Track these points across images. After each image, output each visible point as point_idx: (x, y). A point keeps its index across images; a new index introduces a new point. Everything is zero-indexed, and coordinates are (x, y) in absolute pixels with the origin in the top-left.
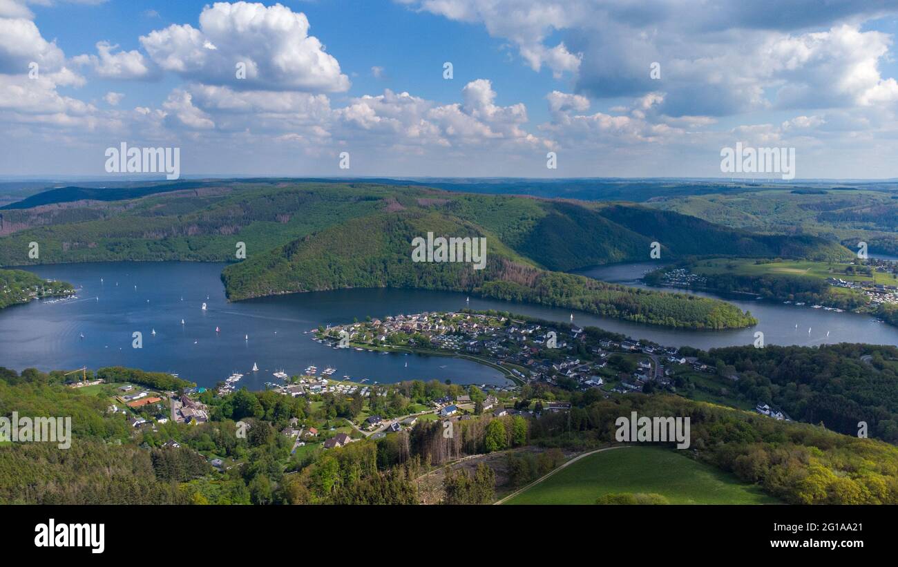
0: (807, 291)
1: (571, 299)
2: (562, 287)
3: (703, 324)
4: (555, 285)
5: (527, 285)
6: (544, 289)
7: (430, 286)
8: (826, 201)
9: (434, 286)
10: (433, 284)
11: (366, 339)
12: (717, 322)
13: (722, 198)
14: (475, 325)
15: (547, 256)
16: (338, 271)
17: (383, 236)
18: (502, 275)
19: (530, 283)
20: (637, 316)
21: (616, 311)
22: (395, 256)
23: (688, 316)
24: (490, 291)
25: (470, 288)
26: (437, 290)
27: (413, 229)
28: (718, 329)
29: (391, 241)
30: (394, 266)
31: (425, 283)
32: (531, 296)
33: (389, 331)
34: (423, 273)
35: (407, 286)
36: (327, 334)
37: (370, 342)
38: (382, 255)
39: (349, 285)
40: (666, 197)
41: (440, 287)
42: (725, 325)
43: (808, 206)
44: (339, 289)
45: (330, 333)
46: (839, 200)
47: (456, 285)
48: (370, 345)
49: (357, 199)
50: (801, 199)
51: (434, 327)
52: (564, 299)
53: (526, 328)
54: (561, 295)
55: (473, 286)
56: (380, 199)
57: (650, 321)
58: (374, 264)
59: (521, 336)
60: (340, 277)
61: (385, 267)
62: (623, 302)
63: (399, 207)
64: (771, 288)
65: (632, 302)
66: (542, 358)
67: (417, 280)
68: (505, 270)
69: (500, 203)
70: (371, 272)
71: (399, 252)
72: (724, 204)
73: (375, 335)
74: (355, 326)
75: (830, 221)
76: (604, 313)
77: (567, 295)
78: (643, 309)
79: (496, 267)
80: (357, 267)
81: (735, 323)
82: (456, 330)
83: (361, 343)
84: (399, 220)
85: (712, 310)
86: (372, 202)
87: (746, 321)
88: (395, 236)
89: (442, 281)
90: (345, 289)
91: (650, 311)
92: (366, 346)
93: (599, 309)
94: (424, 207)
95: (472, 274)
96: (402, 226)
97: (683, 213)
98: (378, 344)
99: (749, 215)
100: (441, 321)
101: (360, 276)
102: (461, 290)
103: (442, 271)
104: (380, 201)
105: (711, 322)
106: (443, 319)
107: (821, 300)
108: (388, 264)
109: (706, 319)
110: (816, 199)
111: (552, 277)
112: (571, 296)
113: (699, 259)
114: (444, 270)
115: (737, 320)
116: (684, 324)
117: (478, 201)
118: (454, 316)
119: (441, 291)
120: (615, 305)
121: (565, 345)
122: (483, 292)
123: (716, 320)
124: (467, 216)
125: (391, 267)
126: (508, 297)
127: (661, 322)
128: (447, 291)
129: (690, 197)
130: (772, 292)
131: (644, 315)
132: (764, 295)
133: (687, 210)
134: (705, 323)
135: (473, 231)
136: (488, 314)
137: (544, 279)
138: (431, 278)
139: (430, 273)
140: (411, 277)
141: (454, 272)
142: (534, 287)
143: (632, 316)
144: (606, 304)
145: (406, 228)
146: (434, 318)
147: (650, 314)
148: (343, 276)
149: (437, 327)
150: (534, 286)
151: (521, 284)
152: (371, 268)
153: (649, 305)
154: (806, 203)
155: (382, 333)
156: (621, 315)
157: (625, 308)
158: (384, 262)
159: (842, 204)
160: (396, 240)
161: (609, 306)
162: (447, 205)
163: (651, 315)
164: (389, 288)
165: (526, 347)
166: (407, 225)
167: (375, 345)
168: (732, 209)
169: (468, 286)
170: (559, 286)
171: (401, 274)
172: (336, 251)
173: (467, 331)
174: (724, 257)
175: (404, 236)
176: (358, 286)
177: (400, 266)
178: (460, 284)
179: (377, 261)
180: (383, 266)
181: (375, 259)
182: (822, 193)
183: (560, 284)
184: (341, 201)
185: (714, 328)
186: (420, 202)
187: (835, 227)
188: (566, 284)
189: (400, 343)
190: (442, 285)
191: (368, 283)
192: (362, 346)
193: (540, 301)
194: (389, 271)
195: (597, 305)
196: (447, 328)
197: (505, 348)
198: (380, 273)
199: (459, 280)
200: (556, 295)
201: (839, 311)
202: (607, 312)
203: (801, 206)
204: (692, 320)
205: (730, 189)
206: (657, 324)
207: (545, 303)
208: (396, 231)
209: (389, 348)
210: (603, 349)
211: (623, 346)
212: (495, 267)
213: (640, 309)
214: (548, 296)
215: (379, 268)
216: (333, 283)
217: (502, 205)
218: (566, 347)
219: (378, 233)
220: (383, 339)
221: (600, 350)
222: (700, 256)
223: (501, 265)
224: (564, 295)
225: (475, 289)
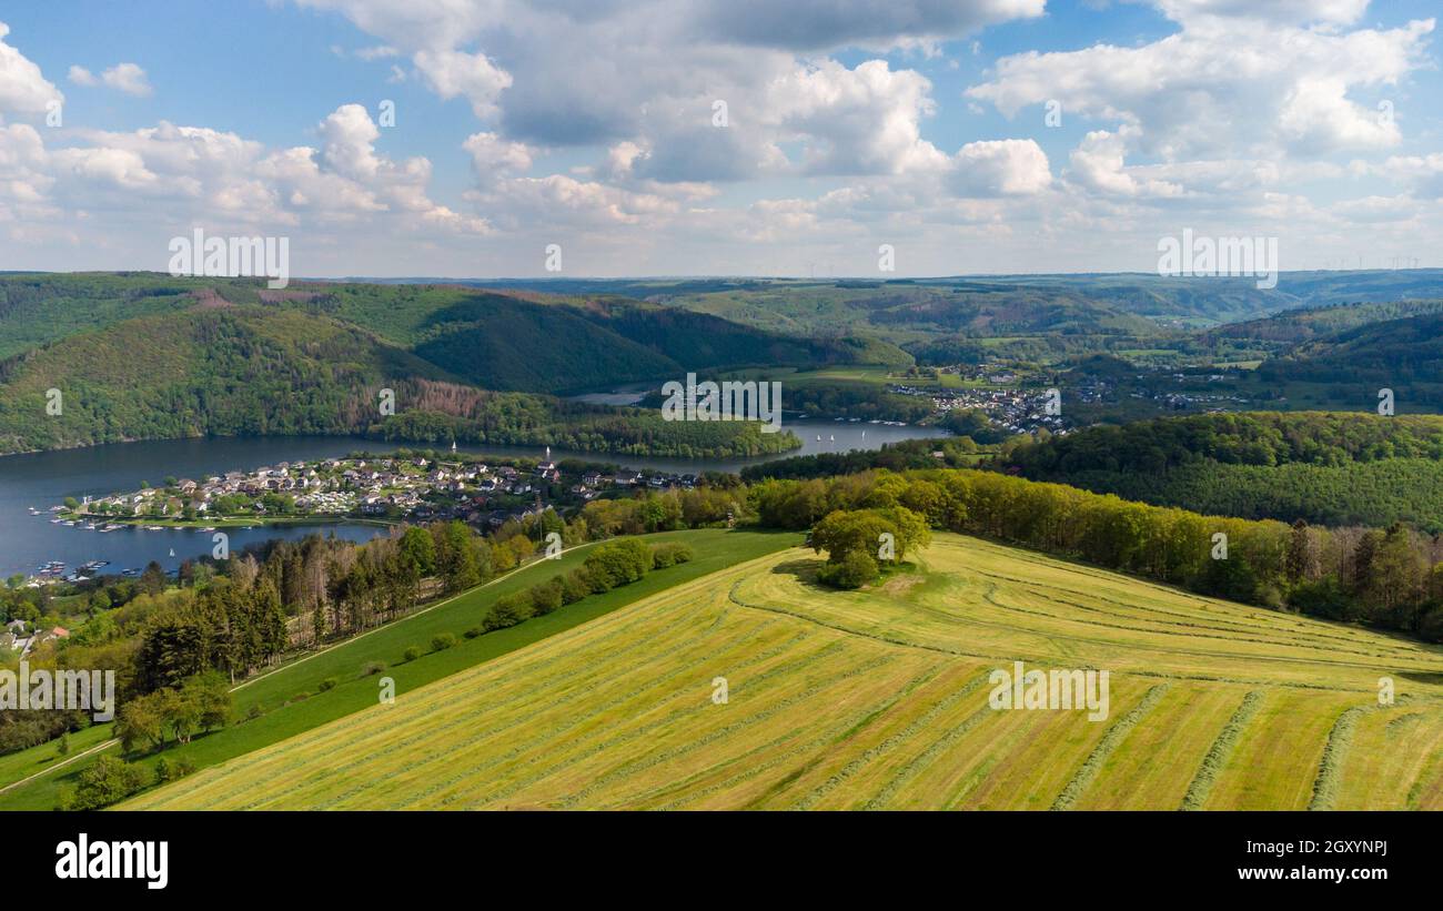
0: (862, 402)
1: (535, 430)
2: (520, 414)
3: (730, 450)
4: (508, 412)
5: (462, 414)
6: (491, 418)
7: (291, 428)
8: (879, 297)
9: (297, 428)
10: (295, 425)
11: (170, 511)
12: (750, 445)
13: (748, 295)
14: (375, 475)
15: (493, 376)
16: (104, 411)
17: (194, 348)
18: (418, 404)
19: (468, 410)
20: (637, 446)
21: (604, 443)
22: (219, 381)
23: (709, 440)
24: (399, 428)
25: (363, 428)
26: (303, 436)
27: (252, 334)
28: (751, 456)
29: (210, 357)
30: (219, 399)
31: (280, 424)
32: (469, 431)
33: (214, 495)
34: (275, 409)
35: (247, 431)
36: (85, 511)
37: (178, 514)
38: (193, 381)
39: (128, 436)
40: (669, 296)
41: (309, 429)
42: (760, 449)
43: (857, 303)
44: (107, 442)
45: (91, 508)
46: (894, 295)
47: (337, 423)
48: (177, 520)
49: (137, 293)
50: (849, 295)
51: (301, 482)
52: (524, 432)
53: (462, 471)
54: (519, 427)
55: (368, 423)
56: (182, 291)
57: (655, 452)
58: (179, 396)
59: (456, 483)
60: (109, 422)
61: (202, 403)
62: (614, 428)
63: (221, 303)
64: (818, 401)
65: (628, 426)
66: (492, 510)
67: (265, 421)
68: (423, 395)
69: (408, 297)
70: (173, 411)
71: (226, 375)
72: (751, 303)
73: (186, 504)
74: (145, 494)
75: (884, 322)
76: (587, 447)
77: (528, 426)
78: (645, 436)
79: (408, 391)
80: (142, 403)
81: (774, 445)
82: (341, 485)
83: (157, 519)
84: (223, 320)
85: (741, 429)
86: (169, 297)
87: (788, 443)
88: (217, 348)
89: (311, 419)
90: (119, 443)
91: (656, 437)
92: (170, 523)
93: (579, 441)
94: (271, 303)
95: (366, 404)
96: (230, 329)
97: (695, 311)
98: (194, 516)
99: (785, 318)
100: (313, 473)
101: (150, 418)
102: (346, 431)
103: (310, 403)
104: (183, 295)
105: (741, 446)
106: (317, 470)
107: (879, 412)
108: (207, 395)
109: (734, 443)
110: (867, 294)
111: (503, 401)
112: (535, 426)
113: (720, 372)
114: (315, 400)
115: (777, 442)
116: (704, 453)
117: (371, 294)
118: (337, 464)
119: (310, 436)
120: (603, 434)
121: (528, 488)
122: (387, 431)
123: (747, 442)
124: (353, 318)
125: (212, 401)
126: (431, 437)
127: (671, 452)
128: (322, 435)
129: (703, 295)
130: (820, 406)
131: (647, 444)
132: (809, 412)
133: (699, 308)
134: (734, 448)
135: (364, 338)
136: (397, 458)
137: (490, 405)
138: (292, 416)
139: (288, 407)
140: (252, 416)
141: (332, 403)
142: (474, 417)
143: (629, 448)
144: (589, 433)
145: (239, 334)
146: (299, 470)
147: (655, 441)
148: (113, 419)
149: (306, 482)
150: (473, 415)
151: (451, 414)
152: (174, 405)
153: (653, 430)
154: (854, 299)
155: (199, 499)
156: (613, 447)
157: (618, 438)
158: (199, 392)
159: (898, 300)
160: (220, 355)
161: (594, 436)
162: (314, 301)
163: (657, 443)
164: (211, 436)
165: (464, 498)
166: (240, 328)
167: (187, 519)
168: (761, 309)
169: (360, 424)
170: (515, 413)
171: (233, 412)
172: (95, 377)
173: (362, 485)
174: (755, 367)
175: (235, 347)
176: (148, 438)
177: (230, 398)
178: (345, 422)
179: (183, 392)
180: (196, 401)
181: (179, 388)
182: (874, 287)
183: (516, 409)
184: (100, 299)
185: (745, 456)
186: (263, 297)
187: (891, 330)
188: (526, 408)
189: (236, 512)
190: (312, 425)
191: (168, 431)
192: (161, 523)
193: (484, 436)
194: (208, 407)
195: (575, 436)
196: (324, 483)
197: (429, 504)
198: (191, 412)
199: (343, 416)
200: (510, 427)
201: (901, 424)
202: (592, 445)
203: (848, 304)
204: (714, 446)
205: (756, 284)
206: (666, 456)
207: (494, 440)
208: (220, 339)
209: (216, 521)
210: (587, 488)
211: (618, 481)
212: (405, 390)
213: (640, 437)
214: (497, 429)
215: (188, 402)
216: (94, 435)
217: (412, 299)
218: (530, 492)
219: (184, 344)
220: (204, 507)
221: (583, 489)
222: (722, 367)
223: (416, 388)
224: (524, 426)
225: (372, 428)
